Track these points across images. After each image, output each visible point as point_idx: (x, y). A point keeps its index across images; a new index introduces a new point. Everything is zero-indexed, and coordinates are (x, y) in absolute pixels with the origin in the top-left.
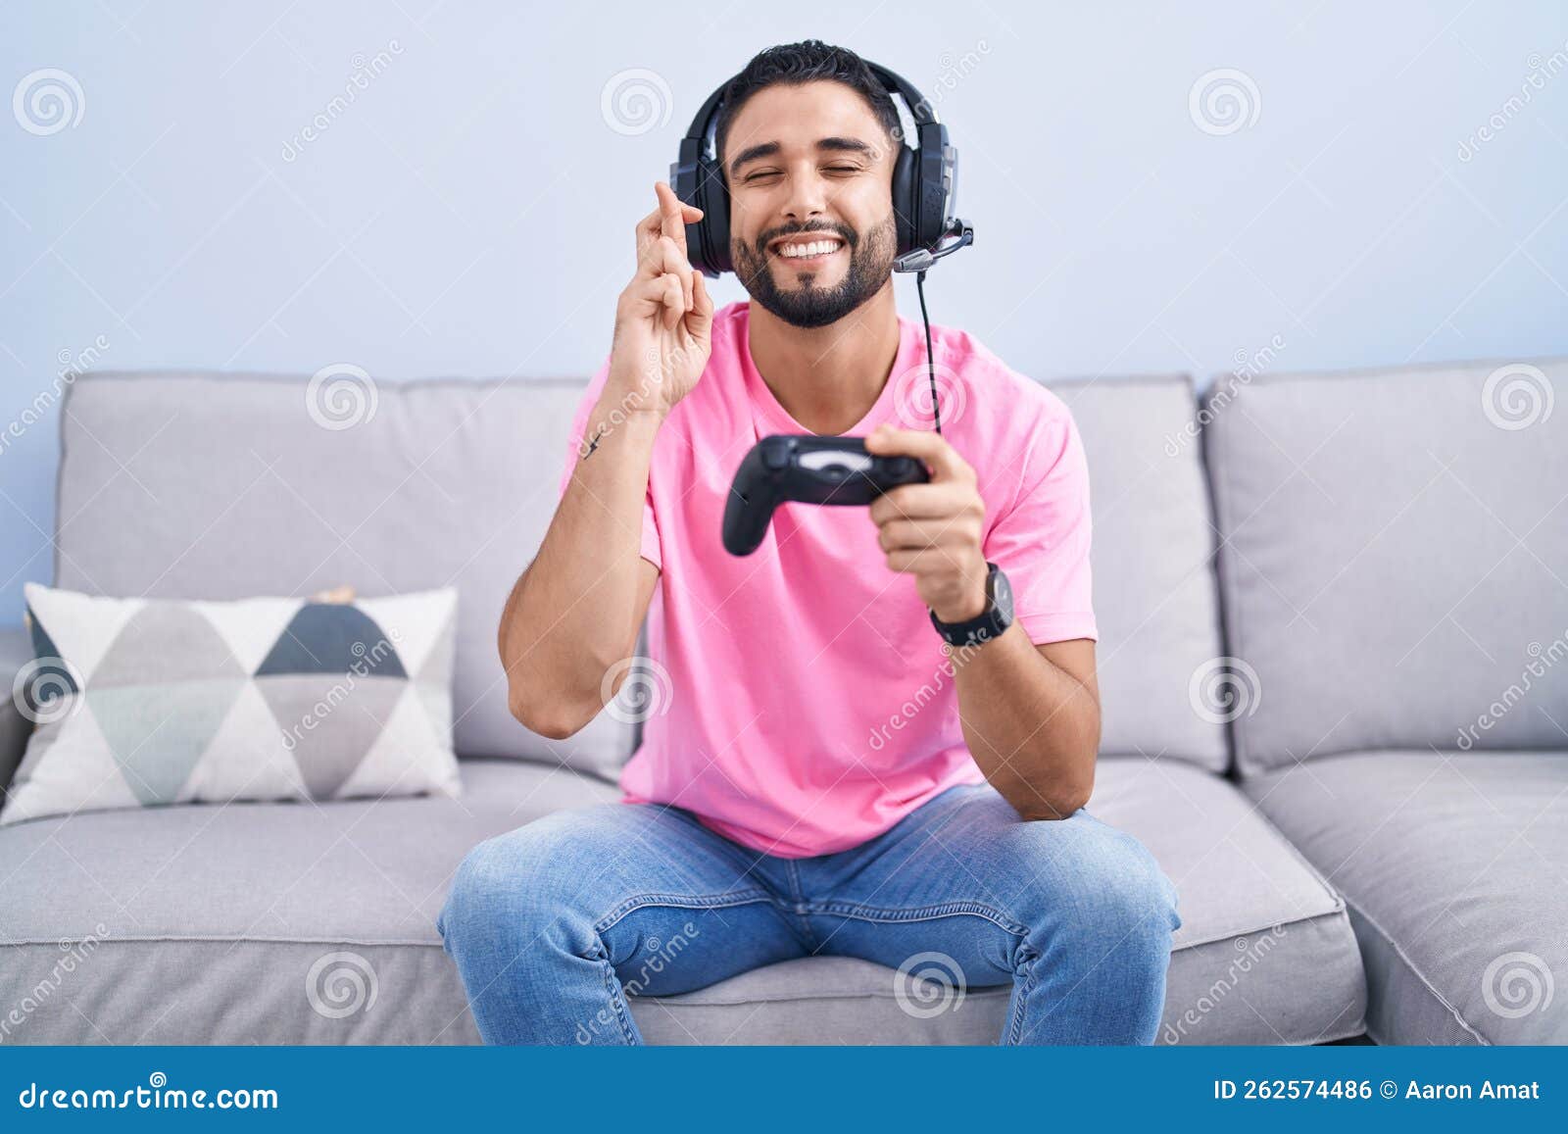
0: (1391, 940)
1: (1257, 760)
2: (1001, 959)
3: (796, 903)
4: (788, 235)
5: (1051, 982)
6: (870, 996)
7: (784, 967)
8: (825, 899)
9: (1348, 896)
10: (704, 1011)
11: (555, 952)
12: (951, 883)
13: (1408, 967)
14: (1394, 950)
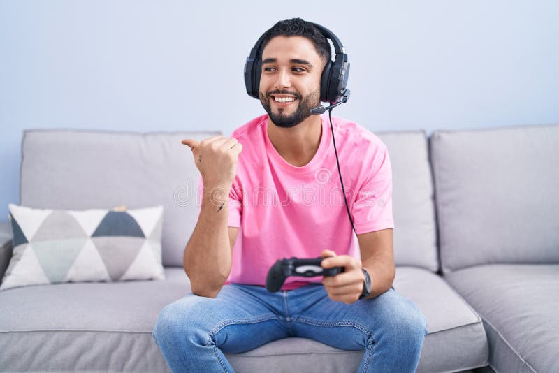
0: (496, 330)
1: (449, 267)
2: (362, 342)
3: (286, 317)
5: (380, 352)
6: (311, 354)
7: (281, 342)
8: (296, 316)
9: (483, 315)
10: (251, 359)
11: (194, 345)
12: (345, 314)
13: (503, 341)
14: (497, 334)
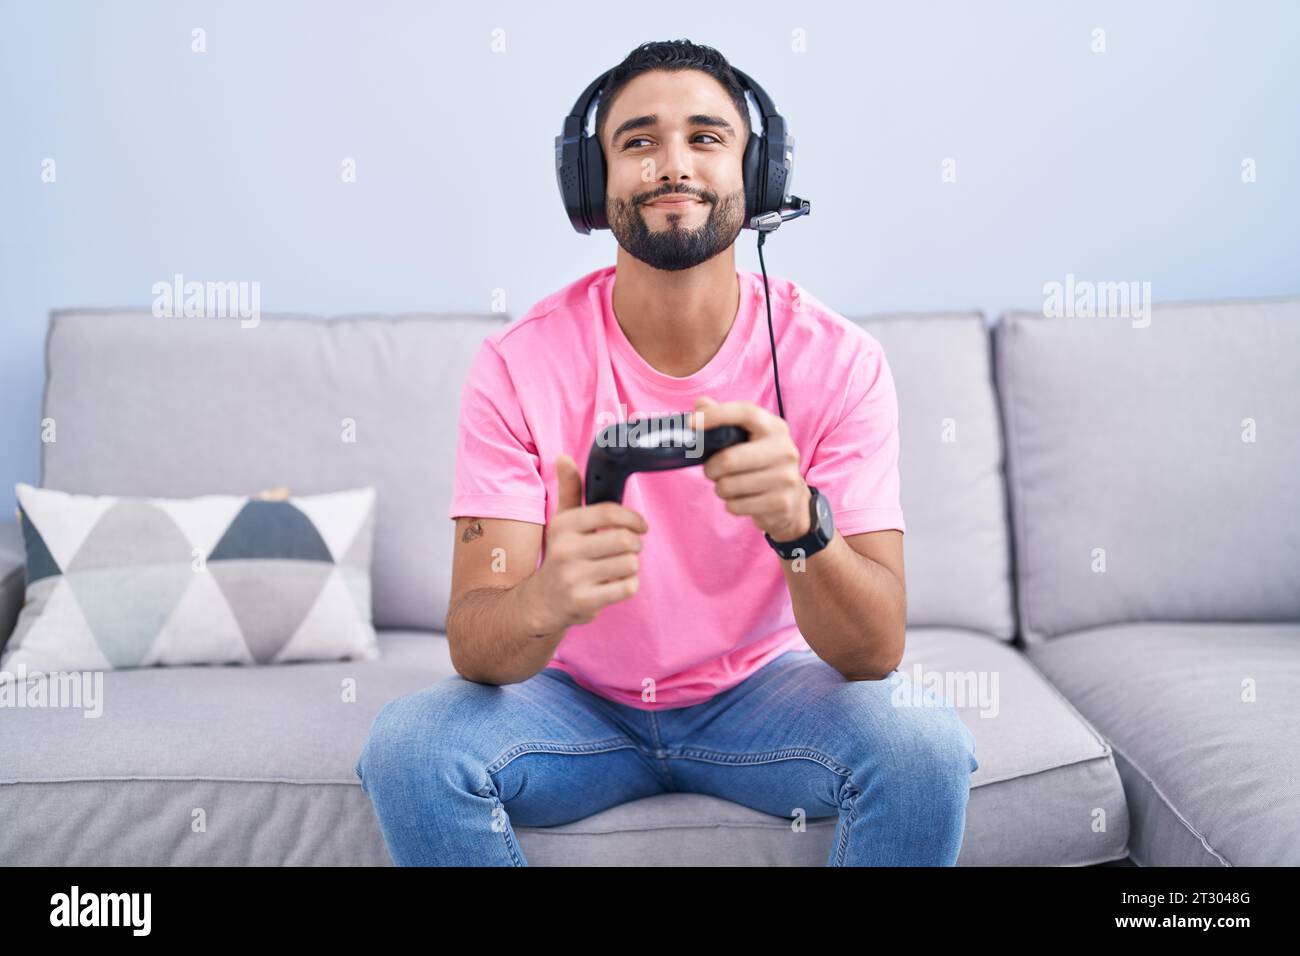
0: (1149, 779)
1: (1038, 630)
2: (828, 795)
3: (657, 748)
4: (661, 196)
5: (870, 814)
6: (717, 827)
7: (646, 802)
8: (680, 746)
9: (1115, 742)
10: (579, 839)
11: (454, 790)
12: (787, 732)
13: (1164, 802)
14: (1151, 787)
